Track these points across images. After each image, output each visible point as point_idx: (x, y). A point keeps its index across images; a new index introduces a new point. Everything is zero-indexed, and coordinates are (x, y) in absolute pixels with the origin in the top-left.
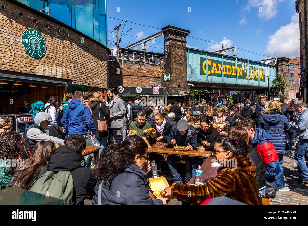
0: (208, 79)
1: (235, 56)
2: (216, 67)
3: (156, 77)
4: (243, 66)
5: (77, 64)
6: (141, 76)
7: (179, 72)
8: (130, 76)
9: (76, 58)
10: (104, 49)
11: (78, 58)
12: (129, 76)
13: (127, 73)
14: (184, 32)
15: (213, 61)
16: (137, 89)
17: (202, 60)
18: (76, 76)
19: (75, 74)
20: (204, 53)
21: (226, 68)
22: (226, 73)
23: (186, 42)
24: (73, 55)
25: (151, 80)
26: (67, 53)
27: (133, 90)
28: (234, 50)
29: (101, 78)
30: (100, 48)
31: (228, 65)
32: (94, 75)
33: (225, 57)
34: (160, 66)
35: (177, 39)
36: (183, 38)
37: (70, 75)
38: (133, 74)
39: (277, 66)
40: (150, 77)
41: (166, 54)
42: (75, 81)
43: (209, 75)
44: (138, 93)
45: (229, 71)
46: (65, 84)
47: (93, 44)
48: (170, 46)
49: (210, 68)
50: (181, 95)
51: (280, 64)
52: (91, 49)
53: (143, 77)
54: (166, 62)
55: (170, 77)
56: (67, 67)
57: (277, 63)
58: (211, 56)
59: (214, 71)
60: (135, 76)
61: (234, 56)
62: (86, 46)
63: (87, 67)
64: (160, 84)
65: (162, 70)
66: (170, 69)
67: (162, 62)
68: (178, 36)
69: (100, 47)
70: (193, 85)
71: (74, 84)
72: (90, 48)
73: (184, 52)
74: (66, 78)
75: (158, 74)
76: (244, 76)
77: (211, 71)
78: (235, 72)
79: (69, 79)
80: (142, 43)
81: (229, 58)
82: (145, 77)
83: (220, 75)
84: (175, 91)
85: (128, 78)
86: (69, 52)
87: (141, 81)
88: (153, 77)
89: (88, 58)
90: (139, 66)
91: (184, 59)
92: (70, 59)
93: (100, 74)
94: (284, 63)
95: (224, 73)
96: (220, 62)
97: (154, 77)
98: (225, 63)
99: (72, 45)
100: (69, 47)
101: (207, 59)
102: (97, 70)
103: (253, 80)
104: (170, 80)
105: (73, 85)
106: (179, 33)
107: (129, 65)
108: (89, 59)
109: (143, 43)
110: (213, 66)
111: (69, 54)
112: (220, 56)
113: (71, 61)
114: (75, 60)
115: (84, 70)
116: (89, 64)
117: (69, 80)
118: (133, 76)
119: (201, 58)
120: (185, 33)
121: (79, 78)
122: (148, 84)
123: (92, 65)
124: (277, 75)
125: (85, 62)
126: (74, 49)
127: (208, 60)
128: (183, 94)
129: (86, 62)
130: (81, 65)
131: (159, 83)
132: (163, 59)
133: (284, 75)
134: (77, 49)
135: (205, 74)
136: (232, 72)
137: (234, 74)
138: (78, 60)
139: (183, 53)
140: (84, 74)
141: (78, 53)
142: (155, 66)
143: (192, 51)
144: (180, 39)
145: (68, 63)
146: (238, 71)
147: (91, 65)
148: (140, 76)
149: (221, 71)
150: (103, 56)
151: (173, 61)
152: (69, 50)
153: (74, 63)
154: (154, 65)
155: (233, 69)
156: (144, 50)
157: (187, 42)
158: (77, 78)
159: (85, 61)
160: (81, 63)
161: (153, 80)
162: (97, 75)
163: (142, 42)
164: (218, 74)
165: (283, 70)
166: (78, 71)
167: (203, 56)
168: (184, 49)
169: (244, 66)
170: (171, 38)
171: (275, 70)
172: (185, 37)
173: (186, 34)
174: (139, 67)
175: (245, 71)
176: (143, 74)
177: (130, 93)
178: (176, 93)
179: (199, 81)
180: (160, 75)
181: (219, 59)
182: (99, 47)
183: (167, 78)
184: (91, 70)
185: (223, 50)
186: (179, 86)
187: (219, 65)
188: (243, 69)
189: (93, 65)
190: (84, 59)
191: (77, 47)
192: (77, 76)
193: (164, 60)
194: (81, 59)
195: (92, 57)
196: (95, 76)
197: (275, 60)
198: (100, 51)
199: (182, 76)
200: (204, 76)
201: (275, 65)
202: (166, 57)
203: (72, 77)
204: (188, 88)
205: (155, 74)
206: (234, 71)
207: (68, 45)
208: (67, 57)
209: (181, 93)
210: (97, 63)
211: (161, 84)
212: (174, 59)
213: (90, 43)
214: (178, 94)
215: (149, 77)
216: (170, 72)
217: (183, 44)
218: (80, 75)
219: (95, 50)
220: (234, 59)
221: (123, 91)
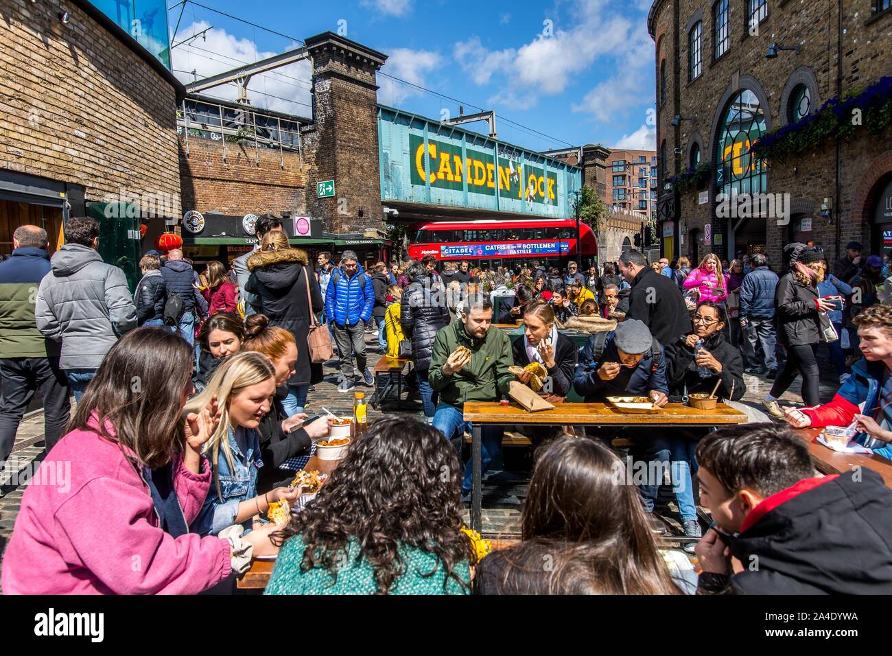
0: (430, 196)
1: (494, 137)
2: (448, 164)
3: (291, 187)
4: (511, 163)
5: (96, 127)
6: (248, 183)
7: (359, 173)
8: (212, 179)
9: (93, 106)
10: (167, 84)
11: (96, 108)
12: (208, 179)
13: (204, 169)
14: (371, 57)
15: (441, 147)
16: (245, 222)
17: (415, 142)
18: (95, 172)
19: (91, 165)
20: (420, 122)
21: (472, 167)
22: (473, 181)
23: (375, 88)
24: (80, 93)
25: (276, 194)
26: (62, 84)
27: (232, 224)
28: (490, 120)
29: (165, 184)
30: (156, 80)
31: (477, 160)
32: (146, 173)
33: (471, 137)
34: (303, 154)
35: (350, 75)
36: (367, 74)
37: (76, 167)
38: (220, 173)
39: (582, 167)
40: (275, 186)
41: (321, 118)
42: (92, 188)
43: (433, 185)
44: (249, 235)
45: (480, 178)
46: (62, 201)
47: (139, 63)
48: (333, 95)
49: (435, 165)
50: (369, 239)
51: (590, 162)
52: (132, 80)
53: (253, 186)
54: (320, 142)
55: (336, 186)
56: (64, 136)
57: (583, 158)
58: (436, 132)
59: (446, 173)
60: (227, 181)
61: (491, 135)
62: (119, 67)
63: (125, 141)
64: (304, 208)
65: (308, 167)
66: (335, 163)
67: (308, 141)
68: (353, 68)
69: (158, 76)
70: (396, 212)
71: (90, 201)
72: (130, 75)
73: (372, 117)
74: (64, 178)
75: (298, 178)
76: (512, 193)
77: (436, 175)
78: (493, 180)
79: (75, 180)
80: (235, 80)
81: (481, 140)
82: (258, 184)
83: (458, 186)
84: (351, 229)
85: (205, 187)
86: (68, 81)
87: (247, 198)
88: (282, 186)
89: (125, 111)
90: (239, 151)
91: (371, 137)
92: (72, 109)
93: (162, 169)
94: (598, 161)
95: (469, 181)
96: (457, 151)
97: (285, 187)
98: (470, 154)
99: (75, 57)
100: (68, 65)
101: (426, 141)
102: (151, 153)
103: (534, 201)
104: (336, 195)
105: (87, 205)
106: (358, 58)
107: (207, 146)
108: (129, 114)
109: (240, 79)
110: (441, 160)
111: (70, 88)
112: (459, 134)
113: (76, 117)
114: (88, 114)
115: (117, 150)
116: (131, 132)
117: (72, 183)
118: (221, 180)
119: (412, 137)
120: (374, 61)
121: (102, 181)
122: (268, 206)
123: (140, 137)
124: (584, 191)
125: (118, 125)
126: (82, 73)
127: (431, 142)
128: (375, 236)
129: (120, 124)
130: (106, 132)
131: (299, 205)
132: (310, 131)
133: (598, 191)
134: (92, 73)
135: (423, 183)
136: (487, 179)
137: (490, 184)
138: (97, 115)
139: (369, 120)
140: (118, 168)
141: (96, 89)
142: (288, 154)
143: (389, 114)
144: (358, 76)
145: (68, 124)
146: (501, 177)
147: (137, 135)
148: (244, 182)
149: (461, 174)
150: (165, 107)
151: (341, 141)
152: (69, 74)
153: (85, 125)
154: (284, 149)
155: (489, 172)
156: (244, 100)
157: (378, 88)
158: (99, 180)
159: (119, 120)
160: (108, 127)
161: (282, 195)
162: (152, 170)
163: (235, 77)
164: (454, 182)
165: (595, 178)
166: (101, 155)
167: (418, 132)
168: (370, 106)
169: (514, 163)
170: (334, 70)
171: (577, 176)
172: (373, 73)
173: (377, 63)
174: (239, 154)
175: (516, 177)
176: (252, 176)
177: (224, 234)
178: (352, 233)
179: (408, 201)
180: (304, 182)
181: (456, 142)
182: (154, 75)
183: (325, 189)
184: (136, 152)
185: (462, 118)
186: (361, 213)
187: (456, 159)
188: (512, 172)
189: (142, 138)
190: (114, 112)
191: (92, 66)
192: (98, 174)
193: (316, 136)
194: (106, 113)
195: (138, 111)
196: (149, 174)
197: (577, 153)
198: (156, 90)
199: (366, 185)
200: (421, 187)
201: (579, 165)
202: (322, 129)
203: (83, 174)
204: (383, 220)
205: (290, 178)
206: (490, 176)
207: (64, 57)
208: (62, 98)
209: (367, 235)
210: (151, 132)
211: (307, 207)
212: (344, 133)
213: (129, 58)
214: (361, 238)
215: (270, 185)
216: (336, 174)
217: (368, 93)
218: (106, 170)
219: (143, 85)
220: (491, 144)
221: (201, 228)
